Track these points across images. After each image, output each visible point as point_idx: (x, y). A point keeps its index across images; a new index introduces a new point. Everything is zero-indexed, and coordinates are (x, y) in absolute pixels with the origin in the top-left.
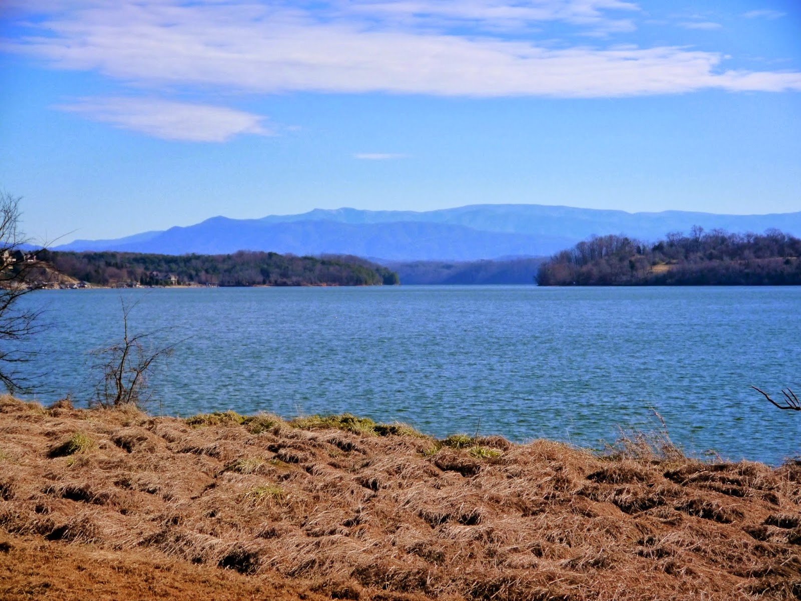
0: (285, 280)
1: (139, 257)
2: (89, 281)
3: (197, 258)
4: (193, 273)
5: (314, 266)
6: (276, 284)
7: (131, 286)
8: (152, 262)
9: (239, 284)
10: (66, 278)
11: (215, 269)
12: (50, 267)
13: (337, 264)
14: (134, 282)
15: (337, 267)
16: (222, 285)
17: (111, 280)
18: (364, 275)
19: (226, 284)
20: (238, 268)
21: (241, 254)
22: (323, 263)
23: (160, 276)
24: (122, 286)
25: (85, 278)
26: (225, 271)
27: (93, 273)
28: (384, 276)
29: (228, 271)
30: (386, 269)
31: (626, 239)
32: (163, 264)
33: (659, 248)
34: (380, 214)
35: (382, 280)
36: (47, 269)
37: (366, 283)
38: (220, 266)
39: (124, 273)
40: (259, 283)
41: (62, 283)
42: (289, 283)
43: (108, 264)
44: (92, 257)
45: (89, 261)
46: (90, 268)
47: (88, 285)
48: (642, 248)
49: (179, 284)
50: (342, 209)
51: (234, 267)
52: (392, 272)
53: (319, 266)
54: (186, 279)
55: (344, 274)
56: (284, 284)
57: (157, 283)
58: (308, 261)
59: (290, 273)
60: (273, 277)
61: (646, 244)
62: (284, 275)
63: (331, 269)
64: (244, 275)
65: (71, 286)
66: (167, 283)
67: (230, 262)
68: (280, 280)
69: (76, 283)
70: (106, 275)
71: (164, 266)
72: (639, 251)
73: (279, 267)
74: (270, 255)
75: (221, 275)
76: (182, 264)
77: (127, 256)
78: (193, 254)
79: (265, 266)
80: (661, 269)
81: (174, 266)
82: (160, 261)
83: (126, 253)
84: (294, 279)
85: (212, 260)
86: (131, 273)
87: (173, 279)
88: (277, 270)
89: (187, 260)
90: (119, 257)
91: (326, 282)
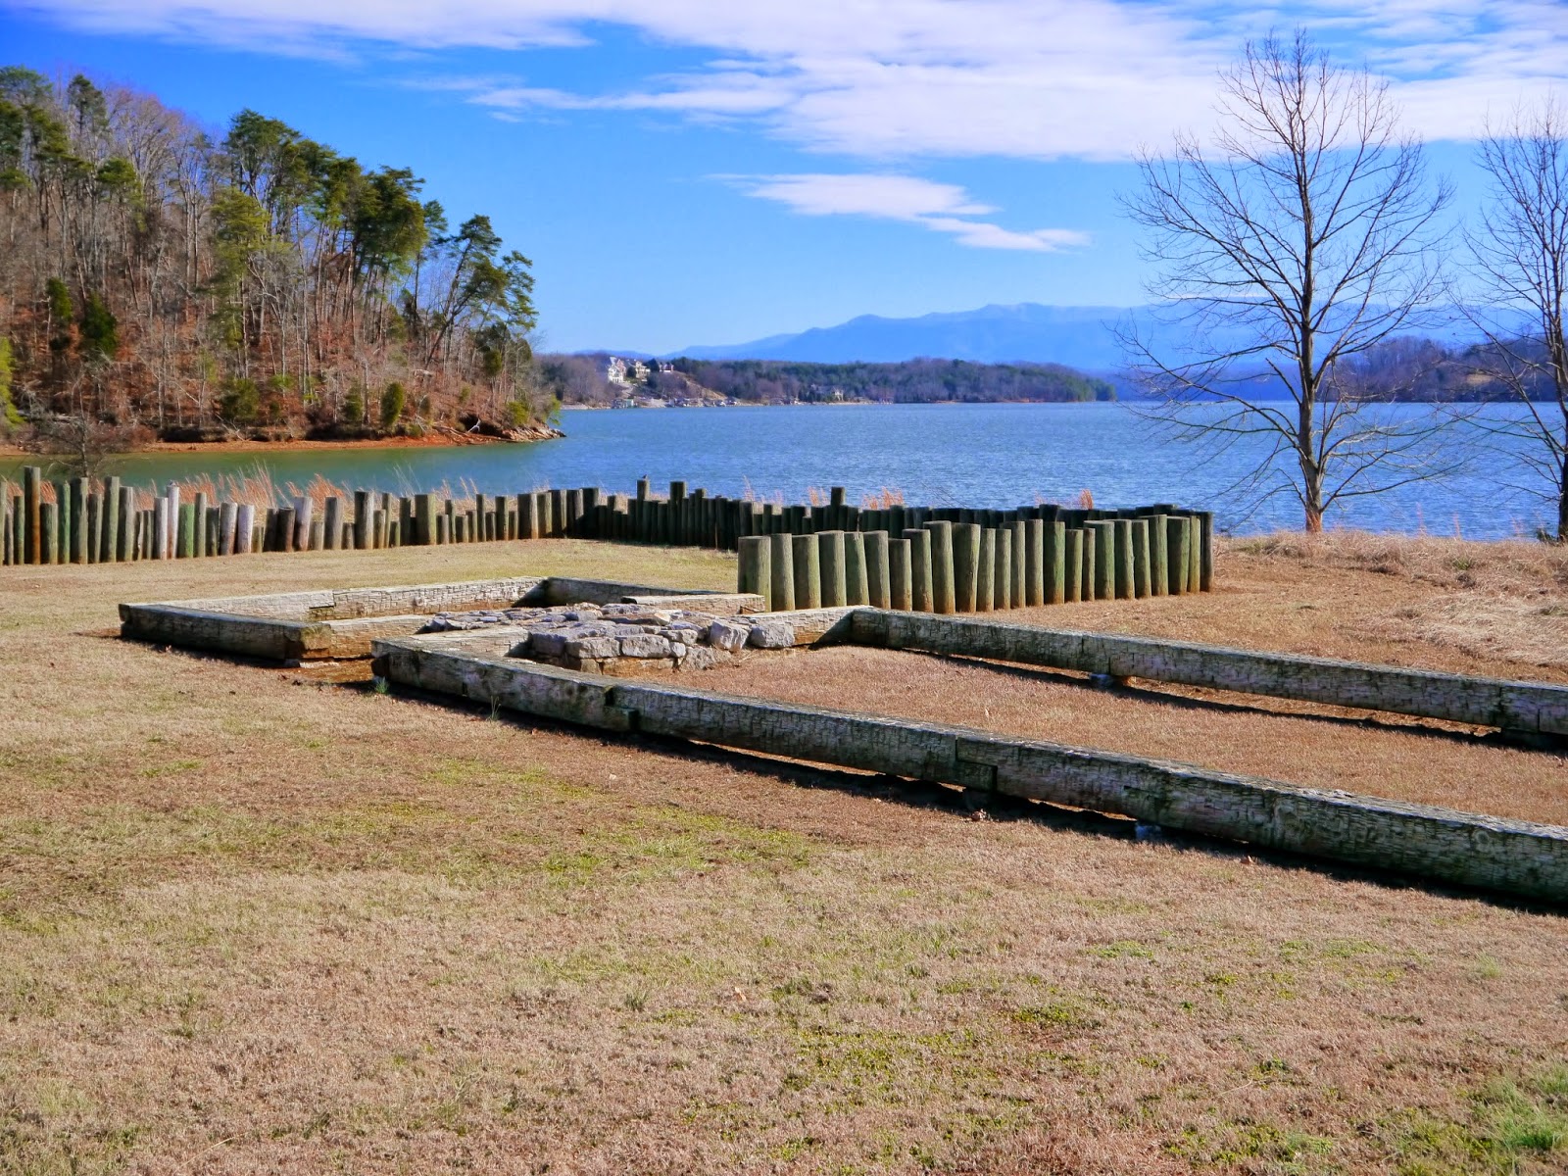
0: (976, 395)
1: (789, 366)
2: (738, 396)
3: (864, 367)
4: (860, 386)
5: (1012, 376)
6: (966, 400)
7: (787, 402)
8: (807, 373)
9: (917, 400)
10: (710, 393)
11: (886, 381)
12: (689, 378)
13: (1041, 374)
14: (791, 398)
15: (1042, 378)
16: (897, 401)
17: (764, 396)
18: (1076, 389)
19: (902, 399)
20: (916, 379)
21: (918, 361)
22: (1023, 373)
23: (821, 390)
24: (777, 403)
25: (733, 393)
26: (899, 383)
27: (743, 387)
28: (1097, 389)
29: (903, 383)
30: (1098, 381)
31: (1428, 341)
32: (820, 374)
33: (1473, 351)
34: (1072, 310)
35: (1094, 395)
36: (688, 383)
37: (1079, 399)
38: (892, 377)
39: (779, 386)
40: (943, 399)
41: (706, 399)
42: (982, 398)
43: (759, 376)
44: (738, 367)
45: (735, 372)
46: (738, 380)
47: (737, 402)
48: (1447, 352)
49: (845, 400)
50: (1024, 304)
51: (911, 377)
52: (1106, 384)
53: (1018, 378)
54: (853, 393)
55: (1051, 388)
56: (976, 400)
57: (819, 399)
58: (1003, 371)
59: (982, 385)
60: (961, 391)
61: (1453, 347)
62: (975, 388)
63: (1035, 380)
64: (926, 388)
65: (718, 403)
66: (831, 399)
67: (905, 372)
68: (969, 395)
69: (723, 399)
70: (758, 389)
71: (822, 378)
72: (1445, 356)
73: (966, 378)
74: (956, 363)
75: (894, 390)
76: (844, 375)
77: (774, 365)
78: (857, 362)
79: (950, 377)
80: (1478, 380)
81: (834, 377)
82: (816, 371)
83: (771, 362)
84: (988, 393)
85: (881, 371)
86: (787, 387)
87: (837, 394)
88: (965, 382)
89: (851, 370)
90: (764, 366)
91: (1028, 397)
